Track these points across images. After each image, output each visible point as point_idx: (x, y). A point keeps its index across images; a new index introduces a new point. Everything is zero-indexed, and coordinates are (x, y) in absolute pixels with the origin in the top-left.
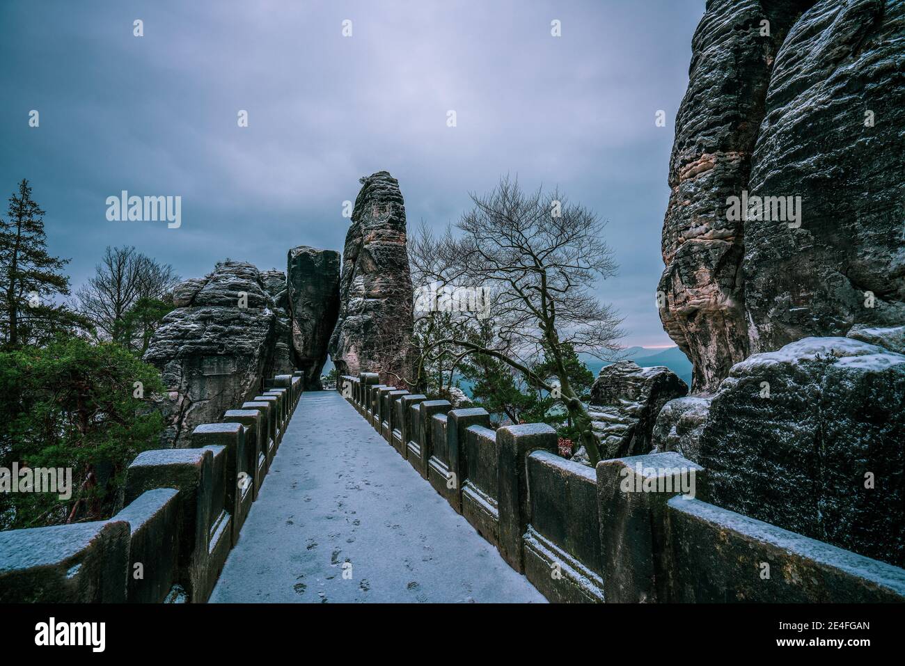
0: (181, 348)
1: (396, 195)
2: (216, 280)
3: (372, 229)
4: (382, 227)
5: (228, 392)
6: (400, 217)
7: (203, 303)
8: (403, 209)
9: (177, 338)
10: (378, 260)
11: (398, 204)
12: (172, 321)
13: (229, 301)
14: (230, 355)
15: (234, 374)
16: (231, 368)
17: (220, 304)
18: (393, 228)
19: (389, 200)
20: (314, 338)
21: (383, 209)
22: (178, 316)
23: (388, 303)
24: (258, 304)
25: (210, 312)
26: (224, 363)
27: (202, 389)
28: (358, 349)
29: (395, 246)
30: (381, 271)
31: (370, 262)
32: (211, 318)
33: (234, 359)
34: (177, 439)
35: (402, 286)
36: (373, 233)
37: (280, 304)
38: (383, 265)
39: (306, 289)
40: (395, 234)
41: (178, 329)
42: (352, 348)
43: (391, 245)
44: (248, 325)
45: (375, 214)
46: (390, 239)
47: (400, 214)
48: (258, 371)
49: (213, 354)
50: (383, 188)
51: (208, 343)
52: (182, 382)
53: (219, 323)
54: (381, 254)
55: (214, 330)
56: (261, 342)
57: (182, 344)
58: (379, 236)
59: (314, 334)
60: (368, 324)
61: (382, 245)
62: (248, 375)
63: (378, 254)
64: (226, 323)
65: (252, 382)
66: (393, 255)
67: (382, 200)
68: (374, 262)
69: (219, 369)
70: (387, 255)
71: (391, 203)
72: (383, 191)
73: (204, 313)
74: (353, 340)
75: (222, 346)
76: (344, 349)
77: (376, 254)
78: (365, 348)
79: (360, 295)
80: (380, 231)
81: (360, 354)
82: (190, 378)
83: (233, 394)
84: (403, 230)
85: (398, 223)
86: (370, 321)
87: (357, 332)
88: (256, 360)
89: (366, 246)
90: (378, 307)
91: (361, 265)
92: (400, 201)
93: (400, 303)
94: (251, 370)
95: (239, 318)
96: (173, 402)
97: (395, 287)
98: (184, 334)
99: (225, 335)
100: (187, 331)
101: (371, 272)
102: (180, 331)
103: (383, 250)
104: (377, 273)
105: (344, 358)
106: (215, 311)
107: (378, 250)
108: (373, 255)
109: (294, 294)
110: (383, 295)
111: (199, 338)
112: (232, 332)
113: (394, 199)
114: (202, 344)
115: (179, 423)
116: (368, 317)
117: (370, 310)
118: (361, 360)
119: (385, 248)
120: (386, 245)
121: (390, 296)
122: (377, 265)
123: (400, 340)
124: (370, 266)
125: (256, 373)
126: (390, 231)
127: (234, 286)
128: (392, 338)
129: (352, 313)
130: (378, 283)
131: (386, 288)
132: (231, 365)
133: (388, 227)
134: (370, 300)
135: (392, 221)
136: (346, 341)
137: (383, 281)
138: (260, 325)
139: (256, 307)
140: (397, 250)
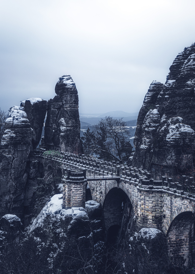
1: (76, 91)
2: (17, 119)
4: (71, 103)
6: (77, 99)
7: (15, 127)
8: (78, 96)
9: (10, 139)
11: (76, 95)
12: (7, 133)
14: (25, 144)
15: (25, 150)
17: (20, 128)
18: (74, 104)
19: (73, 93)
21: (71, 96)
22: (9, 132)
23: (73, 129)
25: (18, 130)
27: (17, 154)
30: (71, 119)
31: (67, 115)
32: (18, 132)
34: (11, 168)
35: (77, 123)
36: (68, 106)
38: (72, 116)
39: (37, 116)
40: (75, 106)
41: (10, 136)
42: (63, 143)
43: (74, 110)
44: (28, 134)
45: (69, 98)
46: (74, 108)
49: (20, 143)
51: (19, 140)
52: (13, 152)
53: (21, 134)
54: (71, 113)
55: (20, 136)
56: (31, 139)
57: (12, 141)
58: (70, 106)
60: (67, 136)
61: (71, 110)
63: (70, 113)
65: (29, 152)
66: (75, 113)
67: (71, 93)
68: (69, 115)
69: (22, 149)
70: (73, 113)
71: (74, 95)
72: (72, 90)
74: (63, 141)
75: (22, 141)
76: (60, 143)
78: (67, 143)
79: (64, 126)
81: (65, 145)
82: (15, 151)
83: (25, 156)
84: (77, 104)
85: (76, 102)
87: (65, 138)
88: (31, 145)
89: (66, 109)
90: (70, 130)
91: (63, 114)
92: (77, 93)
93: (77, 129)
94: (29, 149)
95: (25, 132)
96: (11, 158)
97: (75, 124)
98: (12, 138)
99: (23, 138)
100: (12, 136)
103: (72, 112)
107: (70, 111)
112: (25, 137)
113: (75, 93)
114: (17, 140)
115: (12, 164)
116: (67, 133)
117: (68, 131)
118: (65, 147)
119: (72, 111)
120: (73, 110)
121: (74, 127)
122: (70, 117)
123: (77, 140)
126: (74, 105)
127: (23, 121)
128: (74, 140)
129: (63, 132)
130: (70, 122)
131: (73, 124)
132: (24, 147)
133: (73, 103)
134: (68, 128)
135: (74, 101)
136: (61, 141)
137: (72, 122)
138: (31, 134)
139: (29, 127)
140: (76, 111)
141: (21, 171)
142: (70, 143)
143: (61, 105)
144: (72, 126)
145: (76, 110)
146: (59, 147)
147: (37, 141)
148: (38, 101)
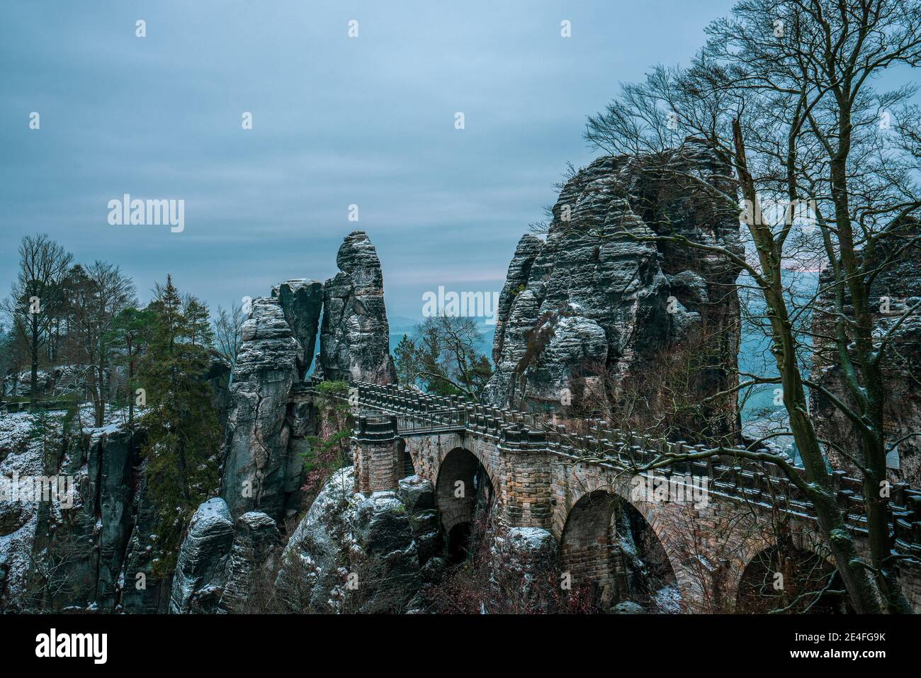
0: (256, 367)
1: (377, 262)
2: (264, 322)
4: (369, 286)
6: (379, 278)
7: (261, 338)
8: (381, 271)
9: (253, 361)
11: (378, 269)
12: (247, 350)
13: (275, 336)
14: (281, 369)
15: (284, 380)
16: (281, 377)
17: (271, 338)
18: (375, 286)
19: (372, 266)
21: (368, 273)
22: (249, 347)
23: (375, 335)
24: (290, 335)
25: (266, 344)
26: (278, 374)
27: (268, 389)
30: (369, 316)
32: (268, 347)
33: (283, 371)
34: (256, 419)
35: (383, 324)
36: (363, 290)
38: (371, 311)
39: (303, 315)
40: (377, 290)
41: (251, 355)
42: (357, 364)
43: (375, 298)
44: (286, 349)
45: (364, 276)
46: (374, 294)
47: (379, 275)
49: (271, 369)
50: (368, 258)
51: (269, 363)
52: (258, 386)
53: (273, 350)
54: (370, 305)
55: (271, 355)
56: (294, 360)
57: (255, 364)
58: (367, 292)
60: (364, 350)
61: (369, 298)
62: (290, 380)
64: (276, 350)
65: (291, 385)
66: (377, 304)
67: (368, 267)
68: (365, 310)
69: (275, 379)
70: (373, 305)
71: (373, 269)
72: (368, 260)
73: (263, 344)
74: (357, 359)
75: (276, 364)
76: (351, 364)
78: (363, 364)
79: (357, 331)
80: (368, 289)
82: (262, 384)
84: (381, 286)
85: (378, 283)
86: (365, 347)
87: (359, 354)
88: (293, 371)
89: (359, 298)
90: (369, 338)
92: (379, 266)
93: (382, 335)
94: (291, 378)
95: (282, 346)
96: (255, 398)
98: (256, 358)
99: (277, 357)
100: (257, 356)
102: (253, 356)
103: (370, 301)
104: (367, 316)
105: (350, 370)
106: (269, 342)
110: (372, 331)
111: (264, 360)
112: (280, 355)
113: (376, 266)
114: (266, 363)
115: (257, 410)
116: (364, 345)
117: (365, 340)
119: (372, 300)
120: (372, 298)
121: (376, 331)
122: (367, 311)
123: (383, 357)
124: (362, 310)
125: (293, 379)
126: (373, 288)
127: (276, 326)
128: (378, 357)
129: (354, 343)
130: (368, 323)
131: (373, 326)
132: (281, 375)
133: (373, 285)
134: (364, 334)
135: (374, 281)
136: (352, 360)
137: (371, 322)
138: (292, 349)
139: (288, 337)
140: (378, 301)
141: (277, 423)
142: (369, 364)
143: (349, 289)
144: (373, 329)
145: (378, 298)
146: (350, 372)
147: (306, 361)
148: (304, 285)
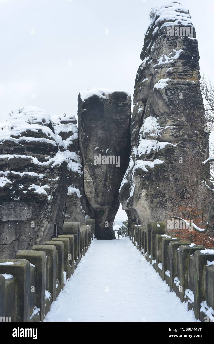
3: (162, 68)
5: (24, 238)
6: (193, 52)
8: (196, 42)
10: (169, 100)
11: (189, 37)
13: (24, 148)
14: (25, 201)
15: (29, 221)
16: (27, 214)
17: (15, 151)
20: (105, 185)
23: (181, 147)
24: (50, 151)
25: (6, 160)
26: (20, 209)
28: (149, 197)
29: (187, 84)
30: (172, 112)
31: (161, 103)
32: (8, 165)
33: (29, 205)
35: (196, 128)
37: (71, 148)
38: (174, 106)
39: (97, 134)
43: (183, 84)
47: (192, 48)
48: (51, 217)
49: (9, 200)
53: (14, 170)
54: (173, 94)
56: (53, 188)
59: (105, 181)
60: (159, 170)
61: (173, 84)
62: (42, 221)
63: (169, 93)
64: (21, 170)
65: (45, 229)
66: (186, 94)
68: (165, 103)
69: (16, 216)
71: (182, 37)
72: (174, 24)
74: (144, 187)
75: (18, 193)
77: (166, 94)
81: (152, 202)
83: (28, 240)
85: (190, 59)
86: (161, 166)
87: (148, 179)
88: (50, 207)
90: (170, 150)
91: (151, 107)
94: (44, 217)
97: (188, 130)
101: (162, 114)
103: (174, 90)
104: (169, 115)
105: (135, 206)
107: (169, 89)
108: (164, 96)
109: (85, 139)
116: (159, 161)
117: (162, 154)
118: (152, 209)
119: (177, 88)
120: (178, 84)
121: (184, 140)
122: (168, 106)
124: (161, 107)
125: (49, 220)
129: (142, 158)
131: (178, 130)
132: (26, 211)
133: (179, 64)
137: (175, 123)
140: (189, 88)
142: (168, 196)
144: (177, 136)
